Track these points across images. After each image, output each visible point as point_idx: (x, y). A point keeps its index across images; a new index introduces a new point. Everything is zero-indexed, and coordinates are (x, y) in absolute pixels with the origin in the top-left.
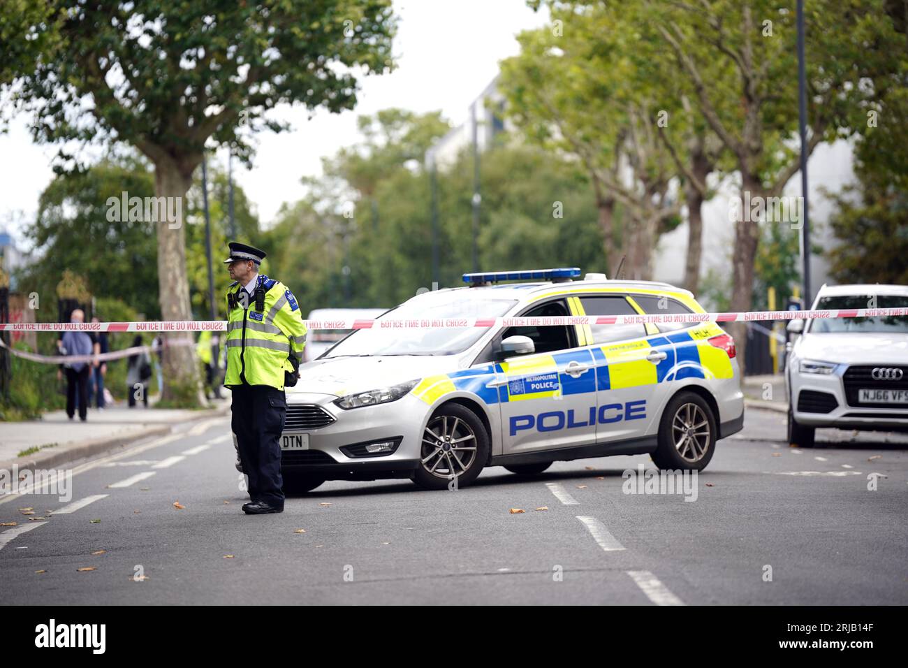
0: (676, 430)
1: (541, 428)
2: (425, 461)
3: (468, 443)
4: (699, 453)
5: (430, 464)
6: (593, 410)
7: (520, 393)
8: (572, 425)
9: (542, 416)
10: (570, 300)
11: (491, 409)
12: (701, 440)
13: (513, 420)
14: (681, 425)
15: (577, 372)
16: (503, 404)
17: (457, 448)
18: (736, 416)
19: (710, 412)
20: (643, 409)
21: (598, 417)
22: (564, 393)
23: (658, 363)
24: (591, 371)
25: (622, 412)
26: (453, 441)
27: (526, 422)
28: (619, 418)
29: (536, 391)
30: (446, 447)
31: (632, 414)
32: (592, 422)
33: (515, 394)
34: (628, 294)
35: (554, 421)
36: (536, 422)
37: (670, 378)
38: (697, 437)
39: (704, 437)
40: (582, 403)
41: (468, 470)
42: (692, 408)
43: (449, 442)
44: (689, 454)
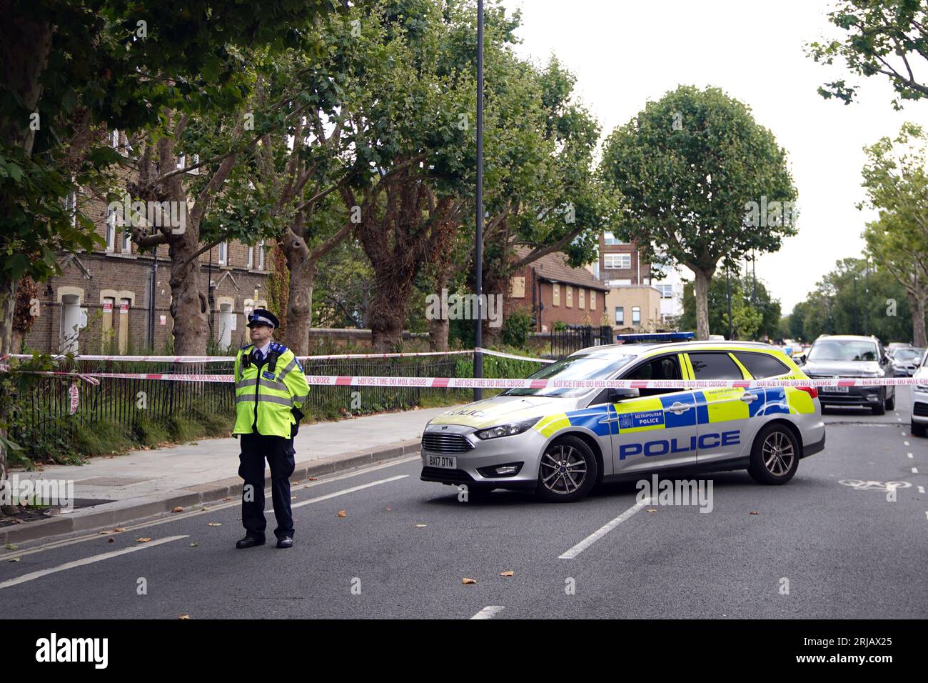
0: (765, 452)
1: (648, 453)
2: (545, 480)
3: (581, 467)
4: (784, 469)
5: (550, 482)
6: (693, 439)
7: (629, 427)
8: (675, 450)
9: (648, 445)
10: (680, 356)
11: (603, 440)
12: (787, 459)
13: (623, 448)
14: (770, 449)
15: (680, 410)
16: (614, 436)
17: (571, 471)
18: (818, 440)
19: (794, 438)
20: (738, 437)
21: (698, 444)
22: (666, 427)
23: (751, 402)
24: (692, 409)
25: (720, 439)
26: (568, 465)
27: (634, 449)
28: (717, 444)
29: (643, 425)
30: (563, 469)
31: (728, 441)
32: (693, 447)
33: (624, 427)
34: (731, 351)
35: (660, 448)
36: (645, 450)
37: (760, 414)
38: (783, 457)
39: (790, 457)
40: (683, 434)
41: (579, 488)
42: (779, 436)
43: (564, 465)
44: (777, 470)
